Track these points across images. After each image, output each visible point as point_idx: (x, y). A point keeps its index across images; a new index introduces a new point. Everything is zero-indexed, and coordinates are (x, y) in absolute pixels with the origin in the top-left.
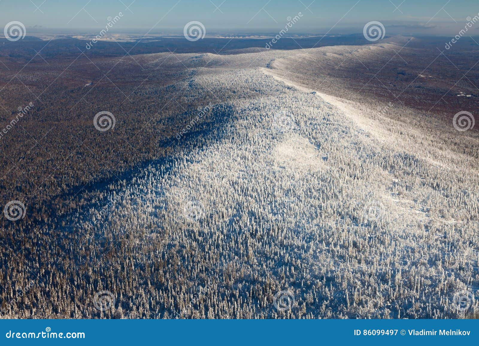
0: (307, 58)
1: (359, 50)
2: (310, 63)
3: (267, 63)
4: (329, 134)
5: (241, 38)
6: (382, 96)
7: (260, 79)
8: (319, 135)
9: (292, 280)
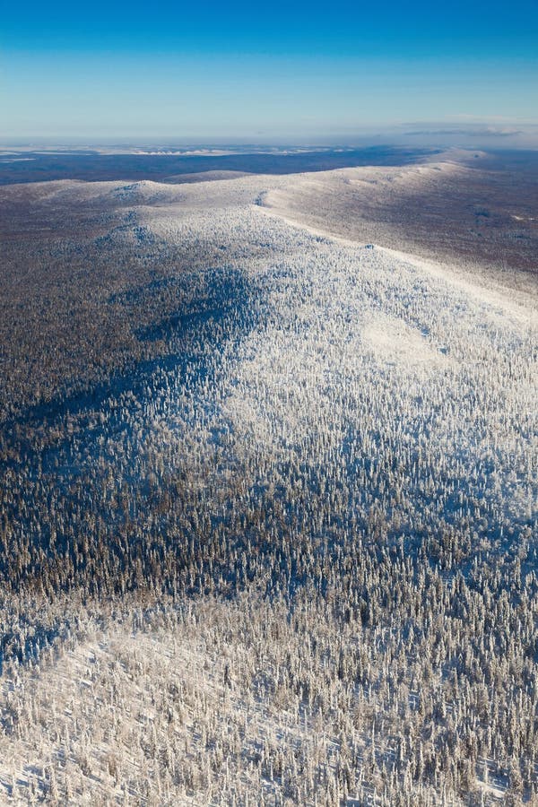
0: (320, 189)
1: (402, 174)
2: (327, 197)
3: (256, 197)
4: (436, 311)
5: (178, 153)
6: (466, 252)
7: (262, 225)
8: (420, 315)
9: (481, 527)
